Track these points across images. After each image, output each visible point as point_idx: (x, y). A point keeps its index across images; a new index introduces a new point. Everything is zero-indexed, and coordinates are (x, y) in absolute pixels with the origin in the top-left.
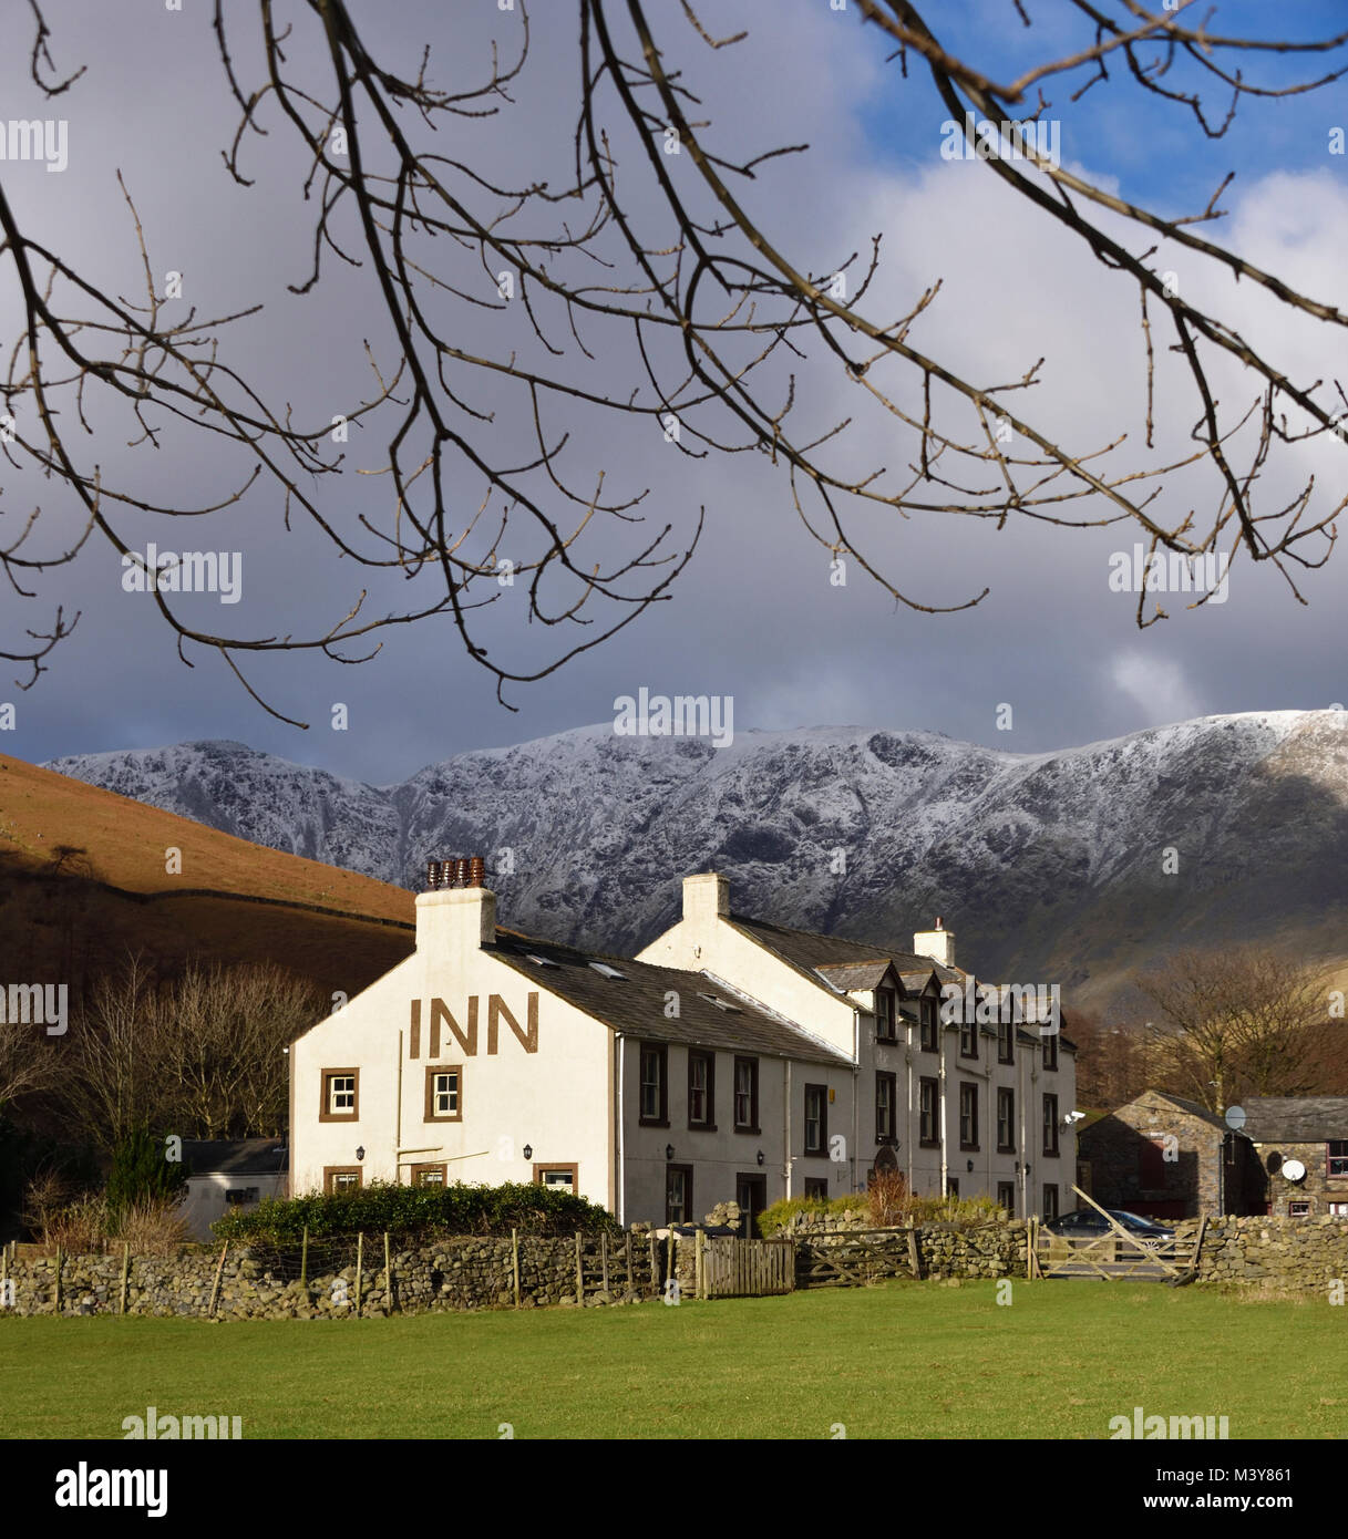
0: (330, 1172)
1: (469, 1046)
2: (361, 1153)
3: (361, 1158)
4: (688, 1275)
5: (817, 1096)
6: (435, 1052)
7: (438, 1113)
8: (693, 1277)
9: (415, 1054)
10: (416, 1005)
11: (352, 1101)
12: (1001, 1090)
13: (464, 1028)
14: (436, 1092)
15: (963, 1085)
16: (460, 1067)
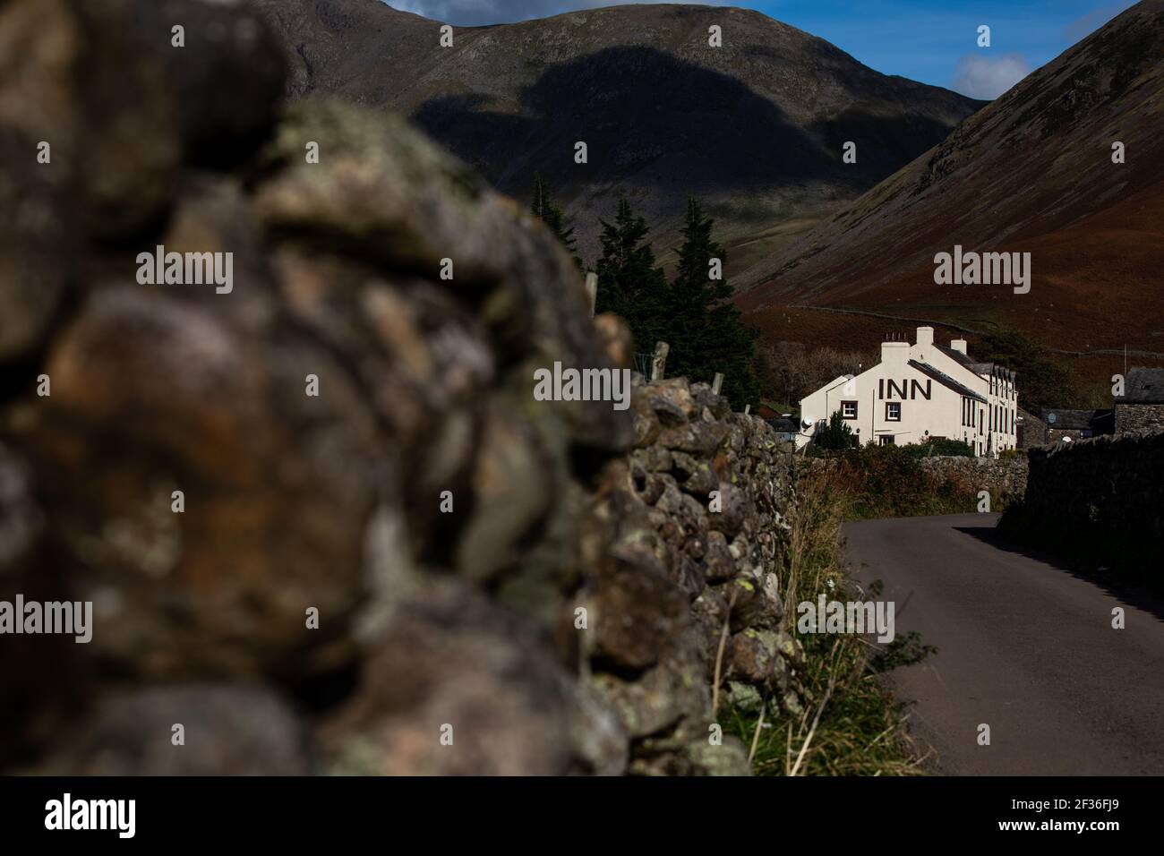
1: (904, 396)
2: (858, 430)
3: (858, 433)
6: (889, 396)
7: (889, 418)
9: (881, 397)
10: (881, 381)
11: (855, 412)
12: (1006, 409)
13: (902, 390)
14: (889, 411)
16: (899, 403)
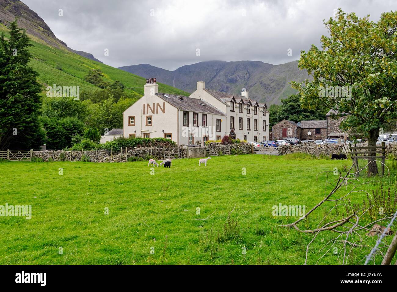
0: (130, 135)
1: (153, 112)
2: (135, 131)
3: (135, 132)
4: (185, 154)
5: (219, 121)
6: (147, 113)
7: (148, 124)
8: (186, 155)
9: (144, 114)
10: (144, 105)
11: (134, 122)
12: (255, 120)
13: (152, 109)
14: (148, 120)
15: (248, 119)
16: (152, 116)
